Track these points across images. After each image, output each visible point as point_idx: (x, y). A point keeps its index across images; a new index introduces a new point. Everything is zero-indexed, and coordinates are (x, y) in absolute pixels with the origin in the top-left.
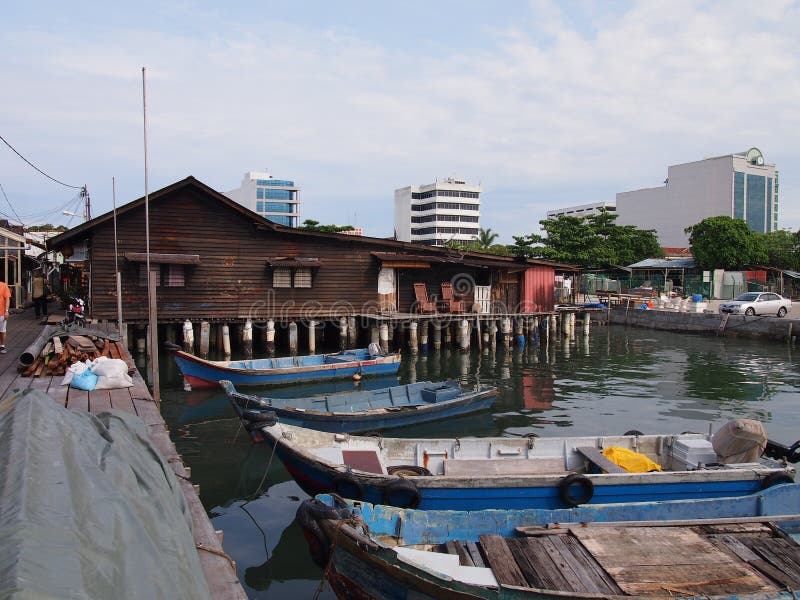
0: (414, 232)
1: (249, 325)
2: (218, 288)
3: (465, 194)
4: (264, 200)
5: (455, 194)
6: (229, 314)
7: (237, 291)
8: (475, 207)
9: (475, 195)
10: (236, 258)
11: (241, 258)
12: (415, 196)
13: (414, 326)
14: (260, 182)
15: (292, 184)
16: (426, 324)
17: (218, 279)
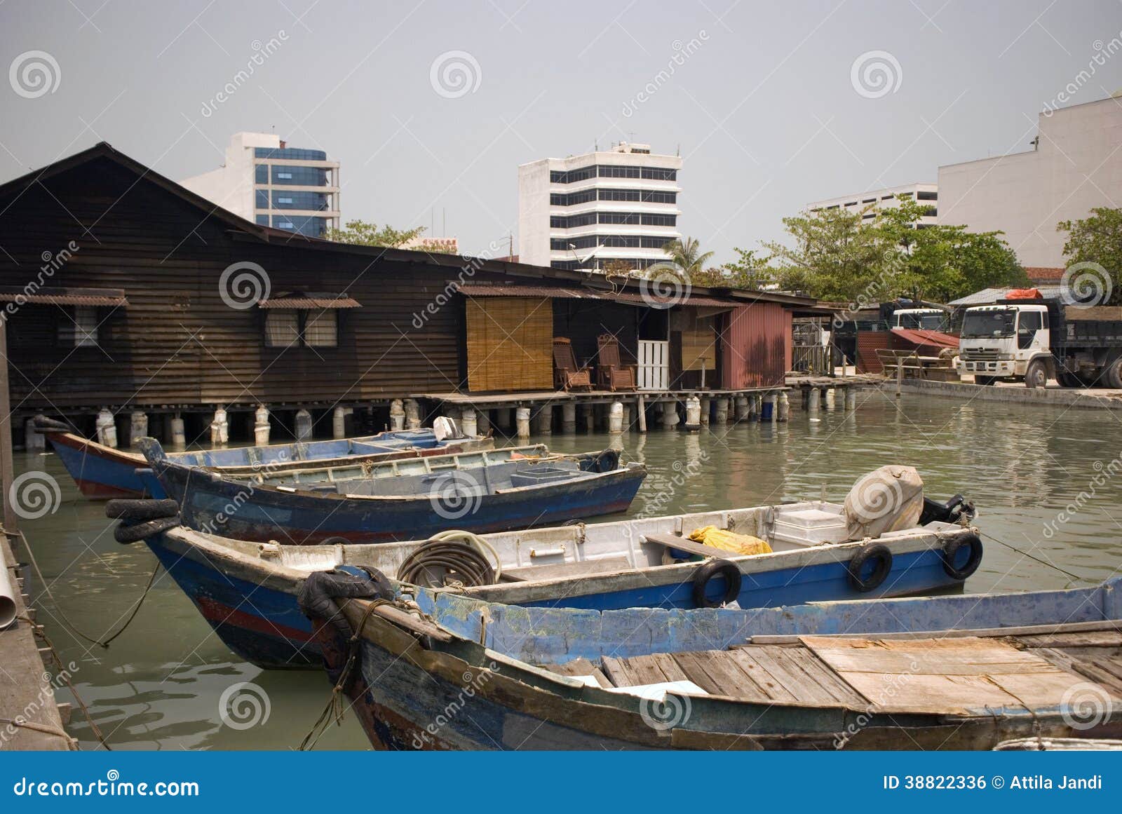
0: (557, 245)
1: (221, 416)
2: (161, 351)
3: (650, 173)
4: (270, 187)
5: (631, 172)
6: (184, 399)
7: (197, 354)
8: (670, 197)
9: (670, 174)
10: (195, 293)
11: (203, 293)
12: (556, 177)
13: (524, 415)
14: (260, 153)
15: (321, 156)
16: (547, 411)
17: (160, 333)
